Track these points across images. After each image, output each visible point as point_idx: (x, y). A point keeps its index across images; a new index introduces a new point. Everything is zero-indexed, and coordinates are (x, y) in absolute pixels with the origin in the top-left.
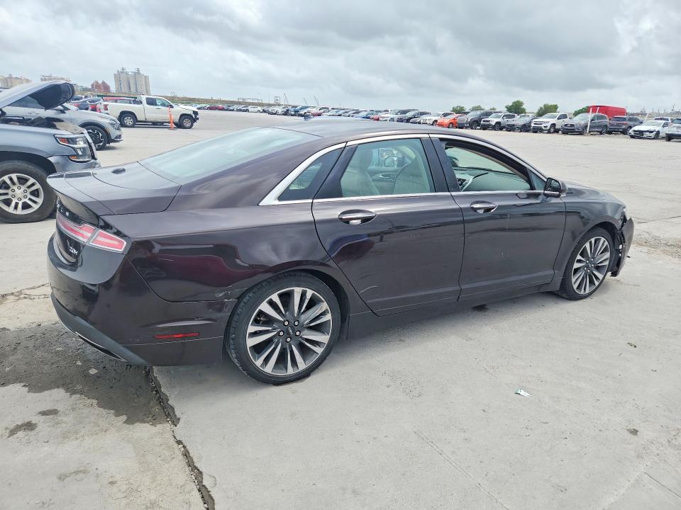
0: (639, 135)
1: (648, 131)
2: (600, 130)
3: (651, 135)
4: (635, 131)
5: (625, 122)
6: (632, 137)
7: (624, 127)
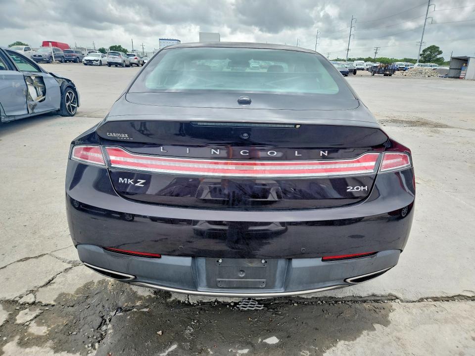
0: (90, 63)
1: (95, 60)
2: (60, 59)
3: (97, 62)
4: (86, 60)
5: (73, 54)
6: (86, 64)
7: (74, 57)
